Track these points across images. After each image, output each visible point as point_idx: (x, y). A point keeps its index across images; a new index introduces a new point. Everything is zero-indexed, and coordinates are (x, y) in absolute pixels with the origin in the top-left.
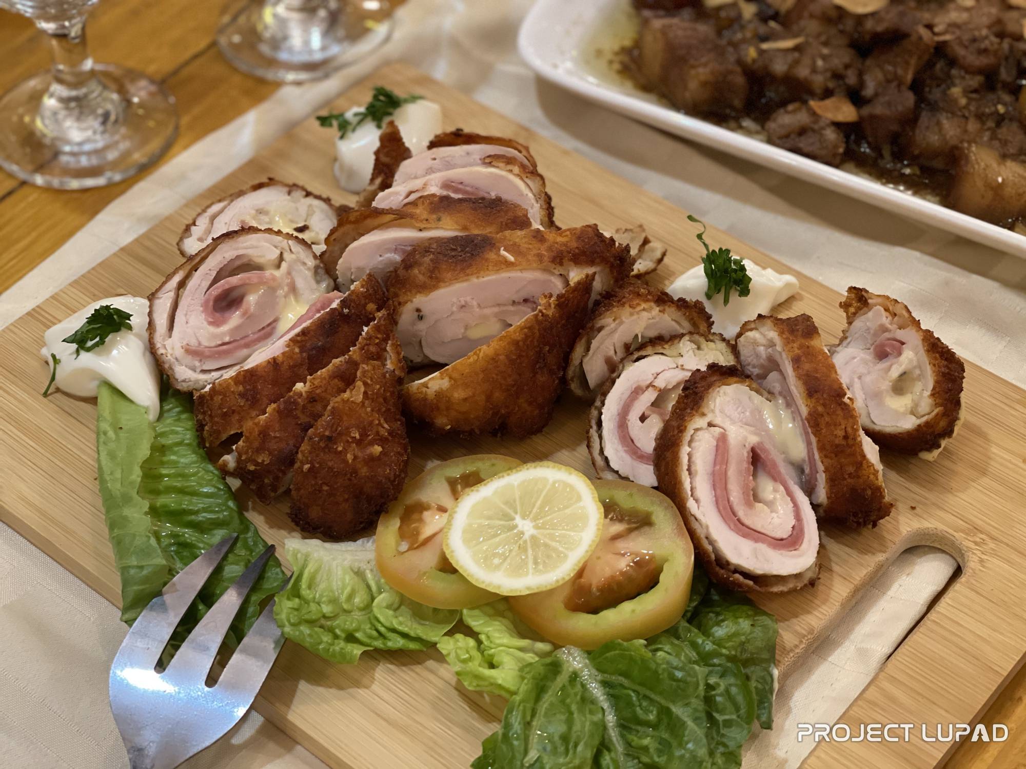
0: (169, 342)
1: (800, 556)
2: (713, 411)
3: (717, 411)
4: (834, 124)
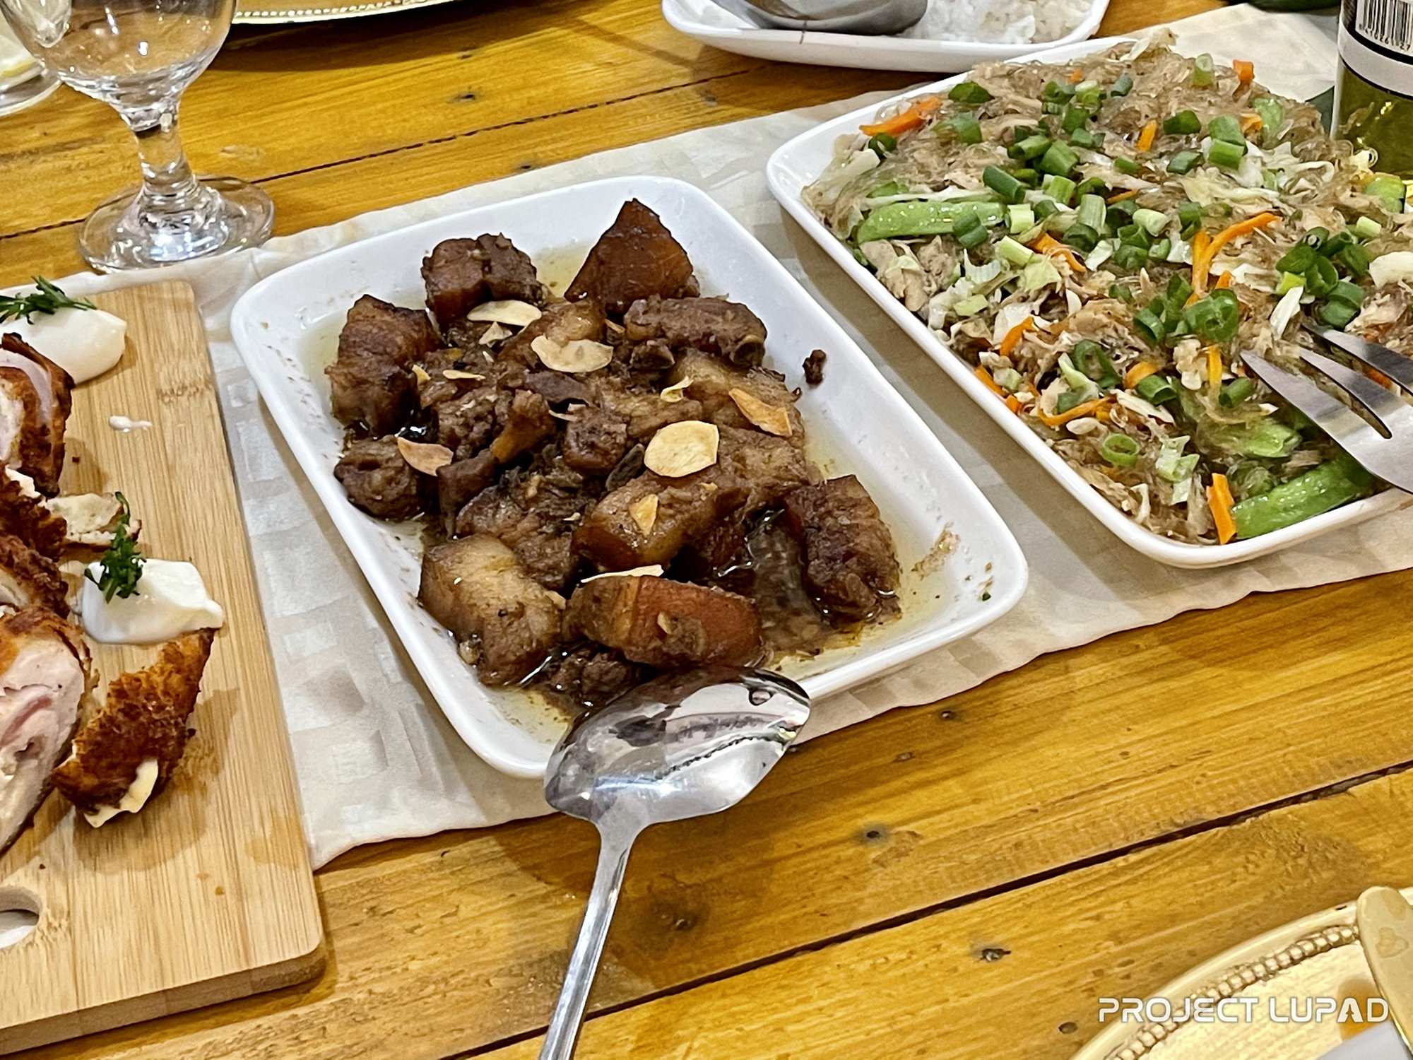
4: (414, 472)
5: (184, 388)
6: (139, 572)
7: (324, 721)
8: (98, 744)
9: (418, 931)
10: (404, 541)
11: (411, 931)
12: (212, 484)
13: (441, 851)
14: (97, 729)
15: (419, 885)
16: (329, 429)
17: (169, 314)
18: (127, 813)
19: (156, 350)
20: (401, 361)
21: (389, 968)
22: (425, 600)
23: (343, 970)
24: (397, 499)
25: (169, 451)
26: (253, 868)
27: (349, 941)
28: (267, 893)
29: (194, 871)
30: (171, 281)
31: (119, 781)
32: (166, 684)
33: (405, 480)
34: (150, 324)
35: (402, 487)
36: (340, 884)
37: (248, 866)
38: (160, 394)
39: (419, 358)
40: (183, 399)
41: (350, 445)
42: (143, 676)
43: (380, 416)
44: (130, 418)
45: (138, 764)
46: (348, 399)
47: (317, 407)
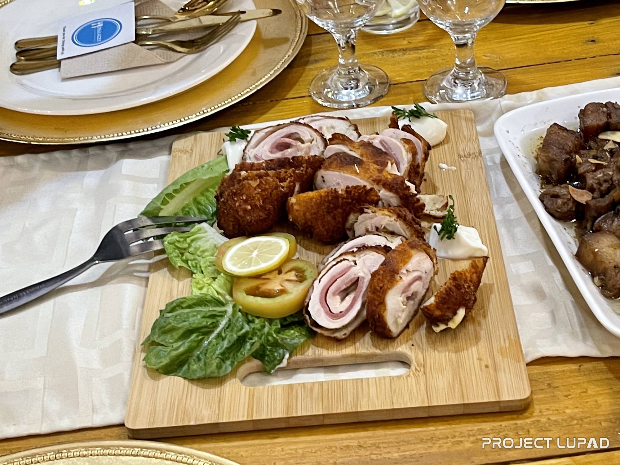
0: (251, 150)
1: (332, 322)
2: (360, 258)
3: (362, 258)
4: (575, 201)
5: (470, 155)
6: (456, 229)
7: (529, 302)
8: (444, 298)
9: (569, 397)
10: (568, 230)
11: (567, 396)
12: (482, 196)
13: (579, 364)
14: (444, 292)
15: (570, 377)
16: (534, 178)
17: (464, 123)
18: (450, 328)
19: (458, 138)
20: (569, 153)
21: (557, 410)
22: (579, 257)
23: (536, 408)
24: (567, 212)
25: (463, 180)
26: (501, 358)
27: (539, 396)
28: (507, 370)
29: (476, 356)
30: (465, 109)
31: (449, 314)
32: (471, 277)
33: (571, 204)
34: (456, 126)
35: (569, 207)
36: (536, 371)
37: (499, 358)
38: (460, 156)
39: (577, 153)
40: (469, 160)
41: (543, 186)
42: (463, 273)
43: (559, 175)
44: (447, 164)
45: (458, 309)
46: (545, 167)
47: (529, 169)
